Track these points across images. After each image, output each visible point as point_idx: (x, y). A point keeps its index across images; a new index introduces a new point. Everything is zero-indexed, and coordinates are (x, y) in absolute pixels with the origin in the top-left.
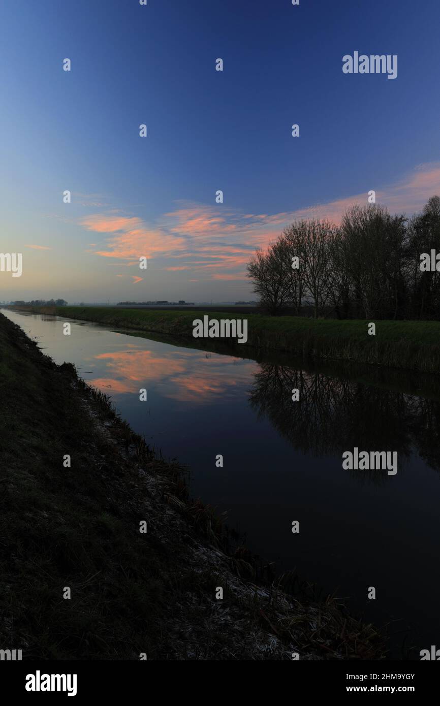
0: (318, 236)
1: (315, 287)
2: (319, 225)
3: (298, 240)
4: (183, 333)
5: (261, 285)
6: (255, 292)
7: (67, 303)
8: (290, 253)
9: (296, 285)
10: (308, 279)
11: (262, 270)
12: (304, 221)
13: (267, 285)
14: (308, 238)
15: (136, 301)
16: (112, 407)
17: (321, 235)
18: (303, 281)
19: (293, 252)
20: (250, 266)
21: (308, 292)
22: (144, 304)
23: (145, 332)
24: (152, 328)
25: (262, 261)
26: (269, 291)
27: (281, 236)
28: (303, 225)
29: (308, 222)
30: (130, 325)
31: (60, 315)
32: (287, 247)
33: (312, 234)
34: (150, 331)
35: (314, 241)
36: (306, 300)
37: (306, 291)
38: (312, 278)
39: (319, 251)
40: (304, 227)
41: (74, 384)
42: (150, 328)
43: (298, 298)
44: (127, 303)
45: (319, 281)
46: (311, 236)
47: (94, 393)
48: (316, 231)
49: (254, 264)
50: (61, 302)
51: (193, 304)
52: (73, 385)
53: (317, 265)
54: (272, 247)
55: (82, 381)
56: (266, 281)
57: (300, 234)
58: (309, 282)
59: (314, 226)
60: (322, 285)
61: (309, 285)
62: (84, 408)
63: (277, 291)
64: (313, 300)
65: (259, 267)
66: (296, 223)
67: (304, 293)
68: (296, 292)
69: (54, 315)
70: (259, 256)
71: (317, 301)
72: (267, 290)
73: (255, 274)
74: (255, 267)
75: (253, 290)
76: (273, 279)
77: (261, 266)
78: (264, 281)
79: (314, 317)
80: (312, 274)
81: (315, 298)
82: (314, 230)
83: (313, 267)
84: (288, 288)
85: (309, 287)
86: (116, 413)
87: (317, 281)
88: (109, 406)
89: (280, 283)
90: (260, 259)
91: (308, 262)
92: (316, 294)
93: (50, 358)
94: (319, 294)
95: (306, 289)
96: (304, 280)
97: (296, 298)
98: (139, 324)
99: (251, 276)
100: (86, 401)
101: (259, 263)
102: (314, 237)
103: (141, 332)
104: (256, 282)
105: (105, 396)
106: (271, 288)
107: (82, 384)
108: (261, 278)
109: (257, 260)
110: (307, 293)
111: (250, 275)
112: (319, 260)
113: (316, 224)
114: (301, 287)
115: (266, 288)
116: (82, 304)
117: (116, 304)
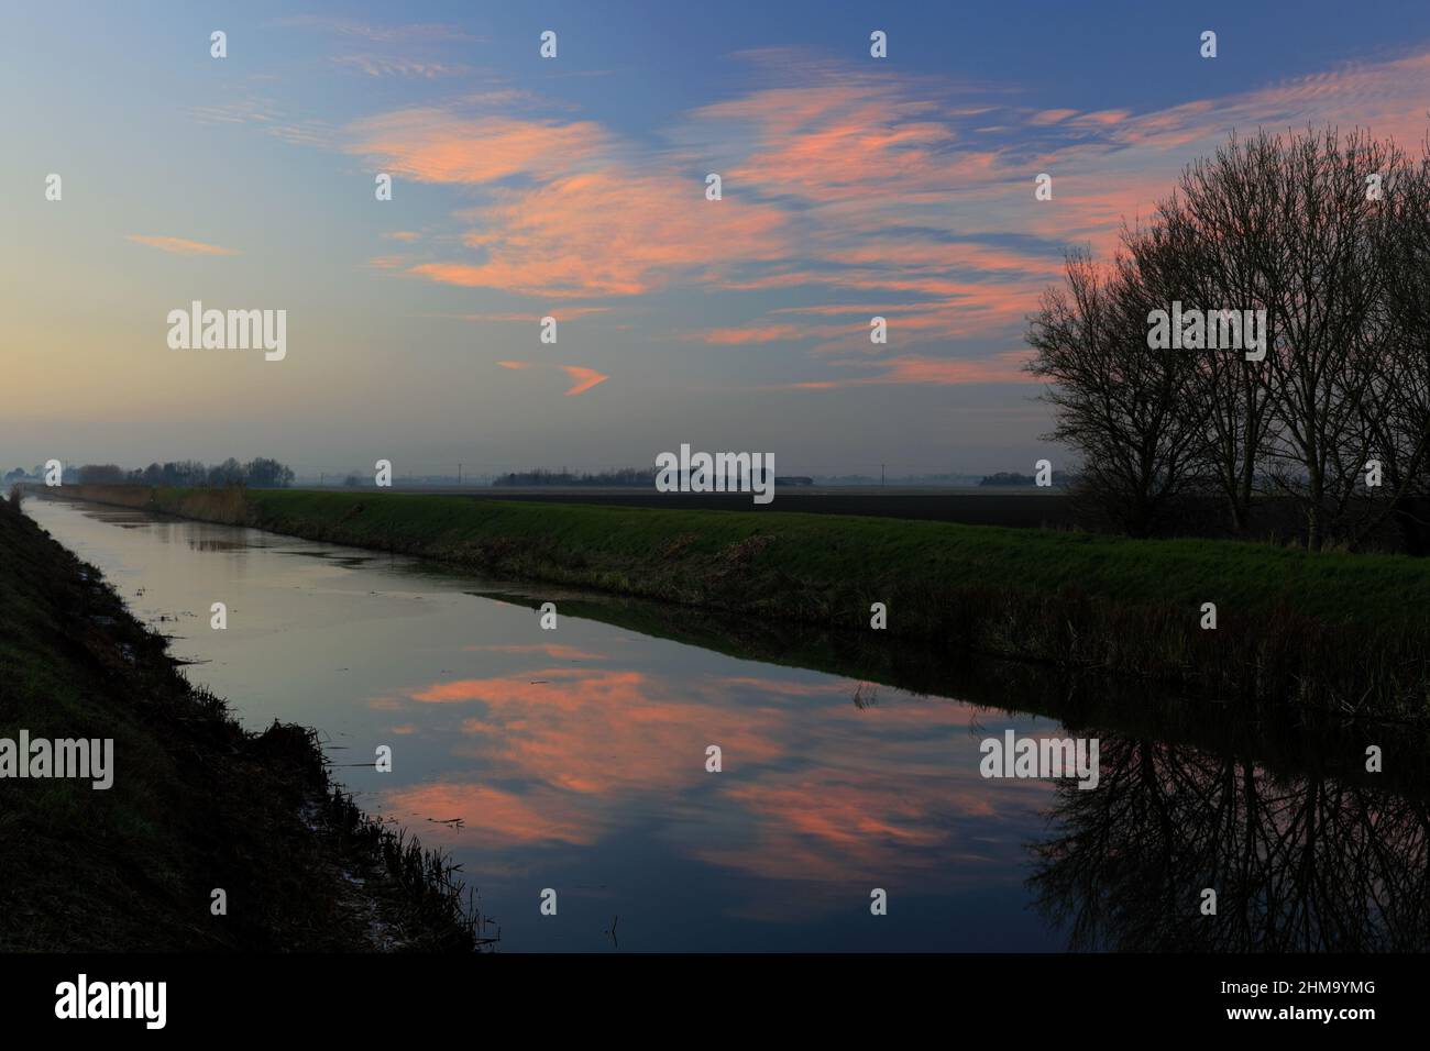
0: (1327, 201)
1: (1310, 414)
2: (1333, 155)
3: (1245, 220)
4: (762, 602)
5: (1087, 408)
6: (1060, 436)
7: (290, 475)
8: (1210, 272)
9: (1231, 410)
10: (1283, 384)
11: (1091, 344)
12: (1271, 138)
13: (1109, 407)
14: (1286, 212)
15: (570, 471)
16: (465, 909)
17: (1341, 198)
18: (1261, 392)
19: (1223, 269)
20: (1038, 330)
21: (1283, 438)
22: (605, 480)
23: (606, 599)
24: (633, 581)
25: (1091, 306)
26: (1117, 432)
27: (1174, 202)
28: (1265, 157)
29: (1286, 145)
30: (544, 569)
31: (262, 525)
32: (1197, 250)
33: (1301, 194)
34: (625, 593)
35: (1312, 223)
36: (1274, 470)
37: (1276, 435)
38: (1298, 380)
39: (1332, 268)
40: (1270, 165)
41: (313, 813)
42: (625, 582)
43: (1240, 464)
44: (535, 478)
45: (1328, 393)
46: (1300, 205)
47: (392, 850)
48: (1319, 181)
49: (1057, 320)
50: (266, 471)
51: (808, 481)
52: (308, 816)
53: (1324, 325)
54: (1134, 249)
55: (346, 798)
56: (1107, 389)
57: (1252, 194)
58: (1286, 396)
59: (1310, 161)
60: (1341, 406)
61: (1285, 407)
62: (353, 911)
63: (1151, 434)
64: (1302, 472)
65: (1076, 333)
66: (1234, 148)
67: (1265, 441)
68: (1229, 438)
69: (241, 525)
70: (1078, 285)
71: (1319, 476)
72: (1113, 429)
73: (1062, 363)
74: (1063, 334)
75: (1052, 426)
76: (1136, 382)
77: (1088, 330)
78: (1098, 389)
79: (1305, 543)
80: (1302, 361)
81: (1311, 462)
82: (1312, 175)
83: (1305, 333)
84: (1201, 422)
85: (1285, 418)
86: (481, 933)
87: (1319, 393)
88: (452, 901)
89: (1166, 400)
90: (1081, 299)
91: (1285, 315)
92: (1317, 448)
93: (218, 705)
94: (1331, 445)
95: (1275, 424)
96: (1268, 388)
97: (1231, 463)
98: (581, 564)
99: (1043, 371)
100: (362, 881)
101: (1078, 317)
102: (1313, 208)
103: (591, 598)
104: (1066, 395)
105: (437, 864)
106: (1128, 420)
107: (343, 813)
108: (1085, 380)
109: (1072, 304)
110: (1279, 444)
111: (1039, 365)
112: (1329, 303)
113: (1322, 152)
114: (1254, 416)
115: (1108, 419)
116: (352, 480)
117: (490, 482)
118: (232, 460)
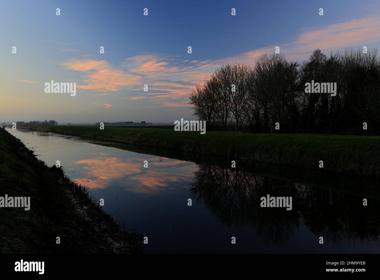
0: (239, 75)
1: (236, 111)
2: (239, 68)
3: (225, 78)
4: (144, 143)
5: (199, 110)
6: (195, 114)
7: (57, 123)
8: (220, 87)
9: (223, 110)
10: (232, 106)
11: (200, 99)
12: (229, 65)
13: (203, 109)
14: (232, 77)
15: (109, 122)
16: (89, 196)
17: (241, 75)
18: (228, 107)
19: (222, 86)
20: (191, 96)
21: (232, 114)
22: (116, 123)
24: (121, 140)
25: (200, 93)
26: (204, 114)
27: (214, 75)
28: (228, 68)
29: (232, 66)
30: (104, 138)
31: (52, 132)
32: (217, 83)
33: (234, 74)
34: (119, 142)
35: (236, 79)
36: (230, 120)
37: (230, 114)
38: (234, 105)
39: (239, 86)
40: (229, 69)
41: (61, 180)
42: (119, 140)
43: (225, 119)
45: (239, 107)
46: (234, 76)
47: (76, 186)
48: (237, 72)
49: (194, 95)
50: (53, 122)
51: (152, 124)
52: (60, 181)
53: (238, 96)
54: (207, 83)
55: (67, 178)
56: (202, 106)
57: (226, 74)
58: (232, 107)
59: (236, 69)
60: (241, 109)
61: (232, 109)
62: (69, 197)
63: (210, 114)
64: (235, 120)
65: (197, 97)
66: (223, 66)
67: (229, 115)
68: (223, 115)
69: (48, 132)
70: (198, 89)
71: (237, 121)
72: (204, 113)
73: (195, 102)
74: (195, 97)
75: (194, 113)
76: (207, 105)
77: (199, 97)
78: (201, 106)
79: (235, 132)
80: (235, 102)
81: (236, 119)
82: (236, 71)
83: (235, 97)
84: (218, 112)
85: (232, 111)
87: (238, 107)
88: (87, 195)
89: (212, 108)
90: (198, 91)
91: (232, 94)
92: (237, 116)
93: (43, 163)
94: (239, 116)
95: (230, 112)
96: (229, 106)
97: (223, 119)
98: (111, 137)
99: (192, 103)
100: (70, 192)
101: (198, 94)
102: (236, 76)
103: (113, 143)
104: (196, 107)
105: (84, 188)
106: (206, 112)
107: (67, 180)
108: (199, 105)
109: (197, 92)
110: (231, 115)
111: (191, 102)
112: (239, 92)
113: (238, 67)
114: (227, 111)
115: (203, 111)
116: (69, 124)
117: (95, 124)
118: (46, 120)
